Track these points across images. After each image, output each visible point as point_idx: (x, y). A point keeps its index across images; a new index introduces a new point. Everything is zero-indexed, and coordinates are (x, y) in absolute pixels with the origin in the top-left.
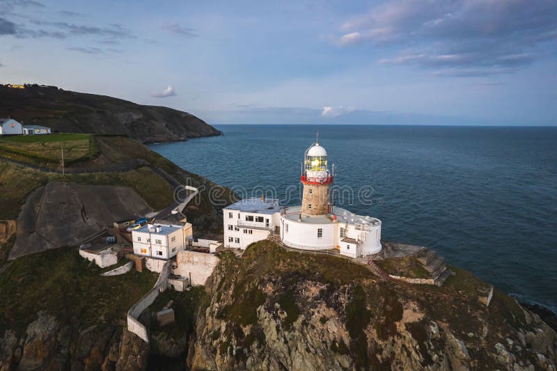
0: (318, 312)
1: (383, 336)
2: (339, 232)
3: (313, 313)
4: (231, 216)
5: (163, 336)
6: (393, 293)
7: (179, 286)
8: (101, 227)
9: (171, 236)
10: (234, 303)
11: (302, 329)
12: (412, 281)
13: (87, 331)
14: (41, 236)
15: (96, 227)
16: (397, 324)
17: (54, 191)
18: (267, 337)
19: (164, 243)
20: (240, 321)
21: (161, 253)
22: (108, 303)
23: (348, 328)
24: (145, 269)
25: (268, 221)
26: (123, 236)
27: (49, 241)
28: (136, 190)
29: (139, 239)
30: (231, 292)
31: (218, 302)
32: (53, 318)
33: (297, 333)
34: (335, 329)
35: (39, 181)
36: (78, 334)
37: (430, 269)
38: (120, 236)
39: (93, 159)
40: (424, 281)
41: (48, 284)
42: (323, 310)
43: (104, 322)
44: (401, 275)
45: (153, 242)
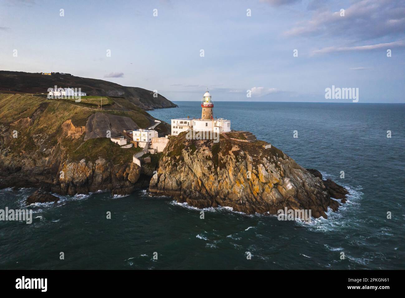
0: (202, 148)
1: (224, 155)
2: (214, 124)
3: (201, 148)
4: (174, 122)
5: (146, 166)
6: (230, 143)
7: (152, 152)
8: (118, 132)
9: (149, 133)
10: (174, 151)
11: (197, 154)
12: (239, 140)
13: (116, 165)
14: (95, 133)
15: (116, 132)
16: (229, 151)
17: (99, 116)
18: (185, 159)
19: (146, 135)
20: (175, 155)
21: (145, 140)
22: (124, 157)
23: (212, 153)
24: (138, 146)
25: (188, 123)
26: (128, 136)
27: (98, 135)
28: (132, 119)
29: (136, 135)
30: (173, 147)
31: (168, 151)
32: (104, 159)
33: (195, 155)
34: (208, 153)
35: (92, 112)
36: (113, 166)
37: (246, 137)
38: (127, 136)
39: (112, 105)
40: (244, 141)
41: (101, 148)
42: (204, 147)
43: (123, 163)
44: (235, 138)
45: (142, 135)
